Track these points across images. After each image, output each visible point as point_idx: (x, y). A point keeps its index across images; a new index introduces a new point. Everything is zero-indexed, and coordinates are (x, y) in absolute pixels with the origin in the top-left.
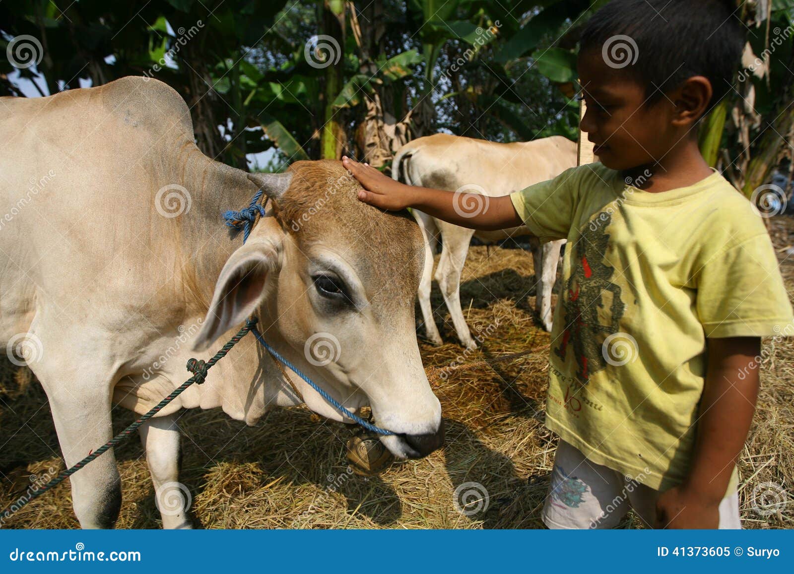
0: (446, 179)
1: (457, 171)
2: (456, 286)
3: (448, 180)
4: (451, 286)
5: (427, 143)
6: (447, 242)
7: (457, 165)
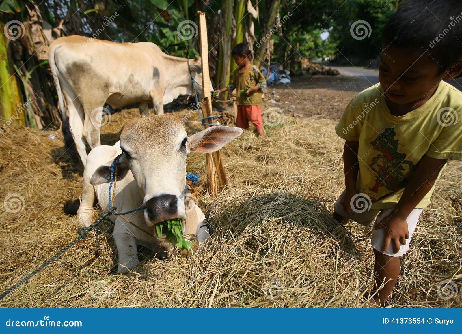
0: (84, 66)
1: (91, 61)
2: (98, 139)
3: (85, 67)
4: (94, 139)
5: (66, 41)
6: (87, 111)
7: (91, 57)
